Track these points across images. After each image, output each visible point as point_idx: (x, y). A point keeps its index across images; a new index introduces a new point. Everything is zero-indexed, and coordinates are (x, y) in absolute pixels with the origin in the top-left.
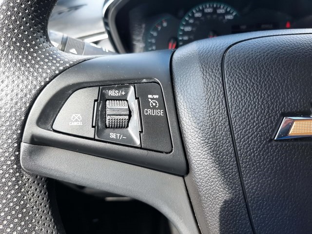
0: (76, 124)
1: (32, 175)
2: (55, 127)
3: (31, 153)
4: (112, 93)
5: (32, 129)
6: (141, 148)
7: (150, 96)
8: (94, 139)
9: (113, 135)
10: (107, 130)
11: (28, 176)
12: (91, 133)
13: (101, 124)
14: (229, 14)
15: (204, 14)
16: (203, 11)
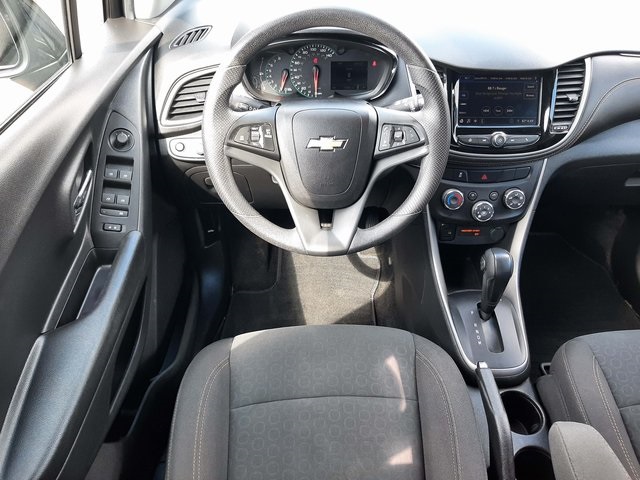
2: (235, 140)
3: (227, 149)
4: (253, 129)
6: (264, 149)
8: (248, 145)
9: (254, 144)
10: (252, 142)
13: (250, 139)
14: (329, 53)
15: (310, 52)
16: (309, 50)
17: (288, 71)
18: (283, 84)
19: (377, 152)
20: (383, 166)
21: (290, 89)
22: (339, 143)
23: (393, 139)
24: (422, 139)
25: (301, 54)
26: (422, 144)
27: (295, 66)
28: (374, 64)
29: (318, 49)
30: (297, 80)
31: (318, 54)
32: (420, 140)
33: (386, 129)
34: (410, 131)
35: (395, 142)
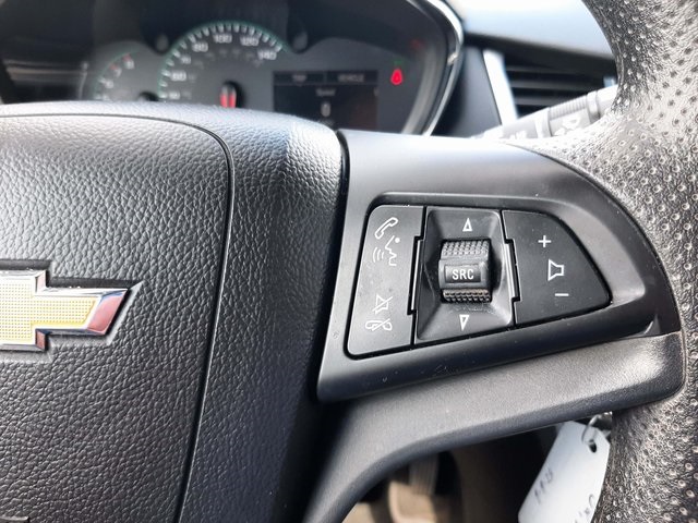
15: (213, 46)
16: (209, 40)
24: (629, 291)
25: (189, 51)
29: (237, 37)
31: (236, 52)
32: (611, 298)
33: (387, 224)
34: (545, 241)
35: (444, 307)
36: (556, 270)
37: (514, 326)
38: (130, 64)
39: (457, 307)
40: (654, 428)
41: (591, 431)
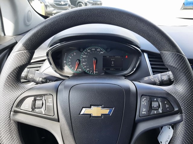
0: (27, 107)
1: (13, 121)
2: (21, 108)
3: (14, 115)
4: (38, 98)
5: (14, 108)
6: (45, 114)
7: (49, 99)
8: (31, 112)
9: (37, 111)
10: (36, 109)
11: (12, 121)
12: (31, 110)
13: (34, 107)
14: (102, 51)
15: (91, 51)
16: (91, 50)
17: (79, 60)
18: (76, 67)
19: (137, 117)
20: (142, 127)
21: (80, 70)
22: (106, 111)
23: (151, 108)
24: (176, 109)
25: (87, 52)
26: (176, 113)
27: (83, 58)
28: (127, 57)
29: (96, 49)
30: (84, 65)
31: (96, 52)
32: (174, 109)
33: (144, 99)
34: (166, 102)
35: (152, 110)
36: (167, 106)
37: (162, 113)
38: (75, 54)
39: (154, 110)
40: (180, 126)
41: (169, 126)
